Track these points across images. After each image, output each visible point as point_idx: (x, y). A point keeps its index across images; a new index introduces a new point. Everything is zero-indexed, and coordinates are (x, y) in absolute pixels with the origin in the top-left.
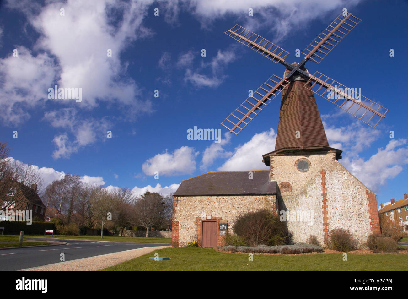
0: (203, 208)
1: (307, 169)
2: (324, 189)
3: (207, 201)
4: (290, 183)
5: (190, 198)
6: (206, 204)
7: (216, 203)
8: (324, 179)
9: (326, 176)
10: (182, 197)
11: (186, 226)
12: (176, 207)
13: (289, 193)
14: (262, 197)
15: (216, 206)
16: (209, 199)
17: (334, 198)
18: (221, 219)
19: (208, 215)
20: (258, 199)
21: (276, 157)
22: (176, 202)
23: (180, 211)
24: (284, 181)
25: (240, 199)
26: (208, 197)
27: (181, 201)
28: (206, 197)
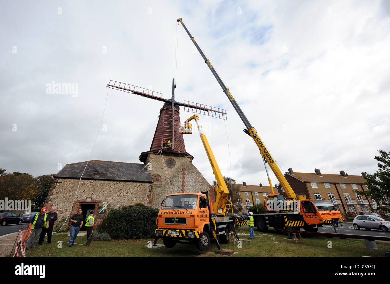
0: (84, 191)
1: (172, 167)
2: (184, 182)
3: (91, 185)
4: (160, 175)
5: (72, 181)
6: (88, 187)
7: (99, 187)
8: (184, 174)
9: (185, 173)
10: (63, 180)
11: (60, 208)
12: (54, 188)
13: (159, 183)
14: (141, 184)
15: (99, 189)
16: (92, 183)
17: (189, 188)
18: (100, 202)
19: (89, 198)
20: (138, 185)
21: (153, 155)
22: (56, 183)
23: (58, 193)
24: (156, 173)
25: (122, 185)
26: (92, 181)
27: (61, 183)
28: (90, 180)
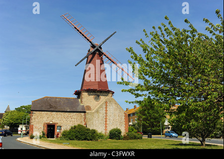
0: (48, 117)
1: (98, 100)
2: (106, 110)
4: (90, 106)
7: (55, 115)
9: (107, 104)
10: (36, 111)
11: (38, 127)
12: (32, 116)
13: (90, 111)
16: (51, 113)
18: (57, 123)
19: (51, 121)
20: (77, 114)
21: (84, 93)
24: (87, 105)
25: (68, 114)
27: (35, 114)
